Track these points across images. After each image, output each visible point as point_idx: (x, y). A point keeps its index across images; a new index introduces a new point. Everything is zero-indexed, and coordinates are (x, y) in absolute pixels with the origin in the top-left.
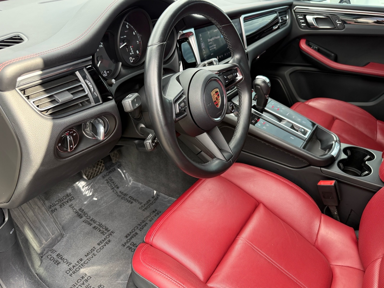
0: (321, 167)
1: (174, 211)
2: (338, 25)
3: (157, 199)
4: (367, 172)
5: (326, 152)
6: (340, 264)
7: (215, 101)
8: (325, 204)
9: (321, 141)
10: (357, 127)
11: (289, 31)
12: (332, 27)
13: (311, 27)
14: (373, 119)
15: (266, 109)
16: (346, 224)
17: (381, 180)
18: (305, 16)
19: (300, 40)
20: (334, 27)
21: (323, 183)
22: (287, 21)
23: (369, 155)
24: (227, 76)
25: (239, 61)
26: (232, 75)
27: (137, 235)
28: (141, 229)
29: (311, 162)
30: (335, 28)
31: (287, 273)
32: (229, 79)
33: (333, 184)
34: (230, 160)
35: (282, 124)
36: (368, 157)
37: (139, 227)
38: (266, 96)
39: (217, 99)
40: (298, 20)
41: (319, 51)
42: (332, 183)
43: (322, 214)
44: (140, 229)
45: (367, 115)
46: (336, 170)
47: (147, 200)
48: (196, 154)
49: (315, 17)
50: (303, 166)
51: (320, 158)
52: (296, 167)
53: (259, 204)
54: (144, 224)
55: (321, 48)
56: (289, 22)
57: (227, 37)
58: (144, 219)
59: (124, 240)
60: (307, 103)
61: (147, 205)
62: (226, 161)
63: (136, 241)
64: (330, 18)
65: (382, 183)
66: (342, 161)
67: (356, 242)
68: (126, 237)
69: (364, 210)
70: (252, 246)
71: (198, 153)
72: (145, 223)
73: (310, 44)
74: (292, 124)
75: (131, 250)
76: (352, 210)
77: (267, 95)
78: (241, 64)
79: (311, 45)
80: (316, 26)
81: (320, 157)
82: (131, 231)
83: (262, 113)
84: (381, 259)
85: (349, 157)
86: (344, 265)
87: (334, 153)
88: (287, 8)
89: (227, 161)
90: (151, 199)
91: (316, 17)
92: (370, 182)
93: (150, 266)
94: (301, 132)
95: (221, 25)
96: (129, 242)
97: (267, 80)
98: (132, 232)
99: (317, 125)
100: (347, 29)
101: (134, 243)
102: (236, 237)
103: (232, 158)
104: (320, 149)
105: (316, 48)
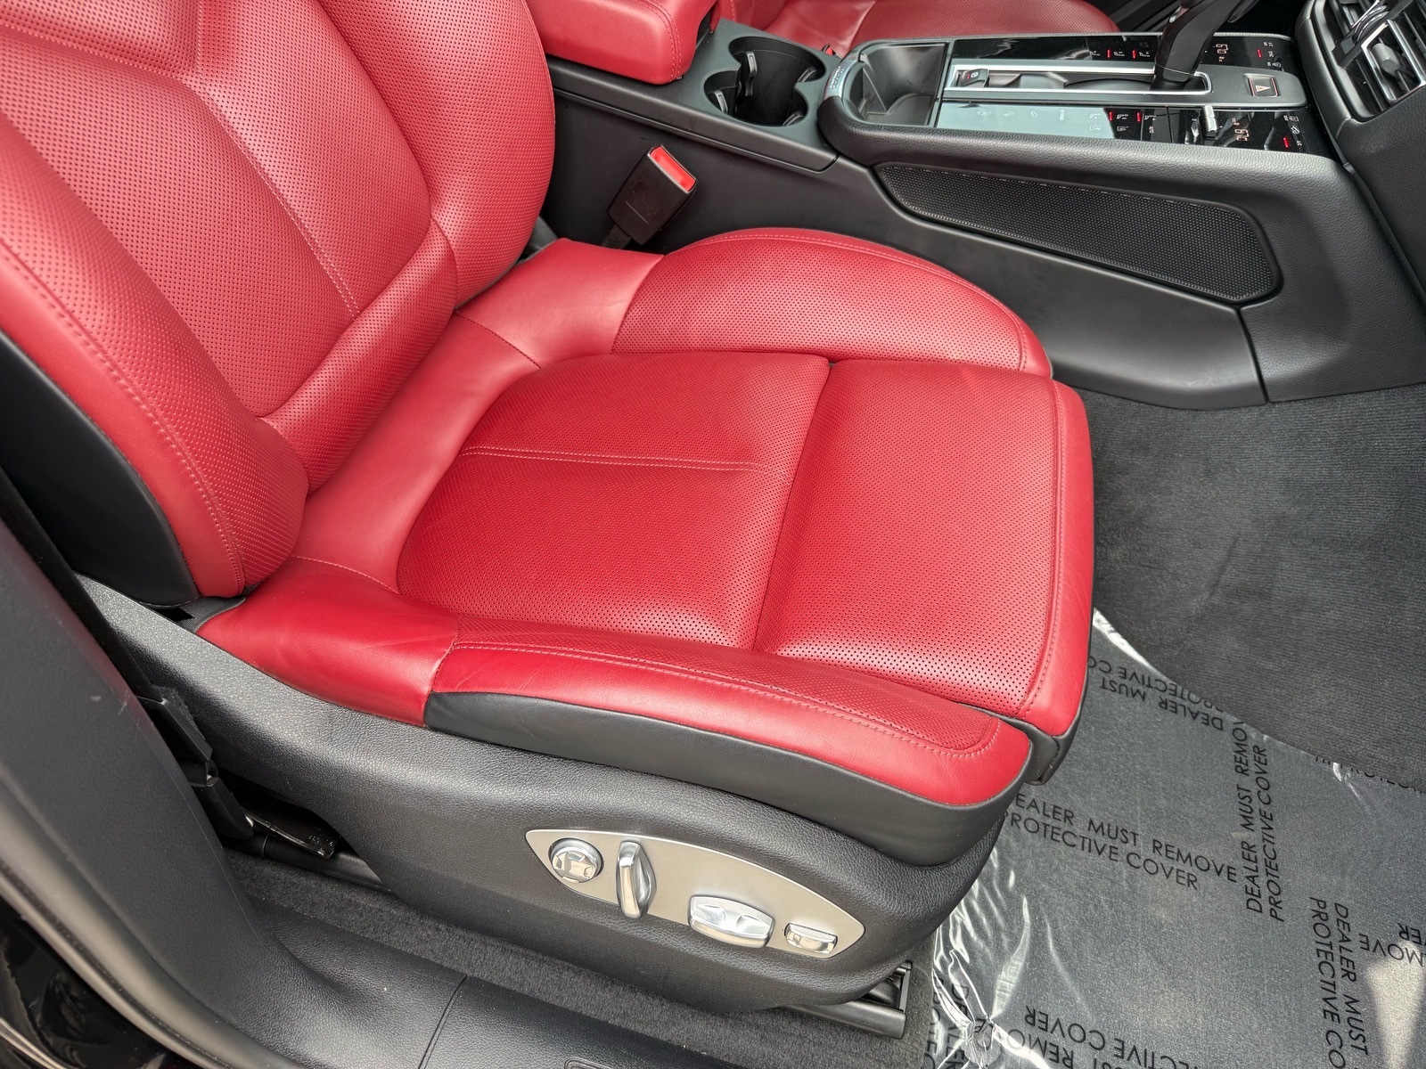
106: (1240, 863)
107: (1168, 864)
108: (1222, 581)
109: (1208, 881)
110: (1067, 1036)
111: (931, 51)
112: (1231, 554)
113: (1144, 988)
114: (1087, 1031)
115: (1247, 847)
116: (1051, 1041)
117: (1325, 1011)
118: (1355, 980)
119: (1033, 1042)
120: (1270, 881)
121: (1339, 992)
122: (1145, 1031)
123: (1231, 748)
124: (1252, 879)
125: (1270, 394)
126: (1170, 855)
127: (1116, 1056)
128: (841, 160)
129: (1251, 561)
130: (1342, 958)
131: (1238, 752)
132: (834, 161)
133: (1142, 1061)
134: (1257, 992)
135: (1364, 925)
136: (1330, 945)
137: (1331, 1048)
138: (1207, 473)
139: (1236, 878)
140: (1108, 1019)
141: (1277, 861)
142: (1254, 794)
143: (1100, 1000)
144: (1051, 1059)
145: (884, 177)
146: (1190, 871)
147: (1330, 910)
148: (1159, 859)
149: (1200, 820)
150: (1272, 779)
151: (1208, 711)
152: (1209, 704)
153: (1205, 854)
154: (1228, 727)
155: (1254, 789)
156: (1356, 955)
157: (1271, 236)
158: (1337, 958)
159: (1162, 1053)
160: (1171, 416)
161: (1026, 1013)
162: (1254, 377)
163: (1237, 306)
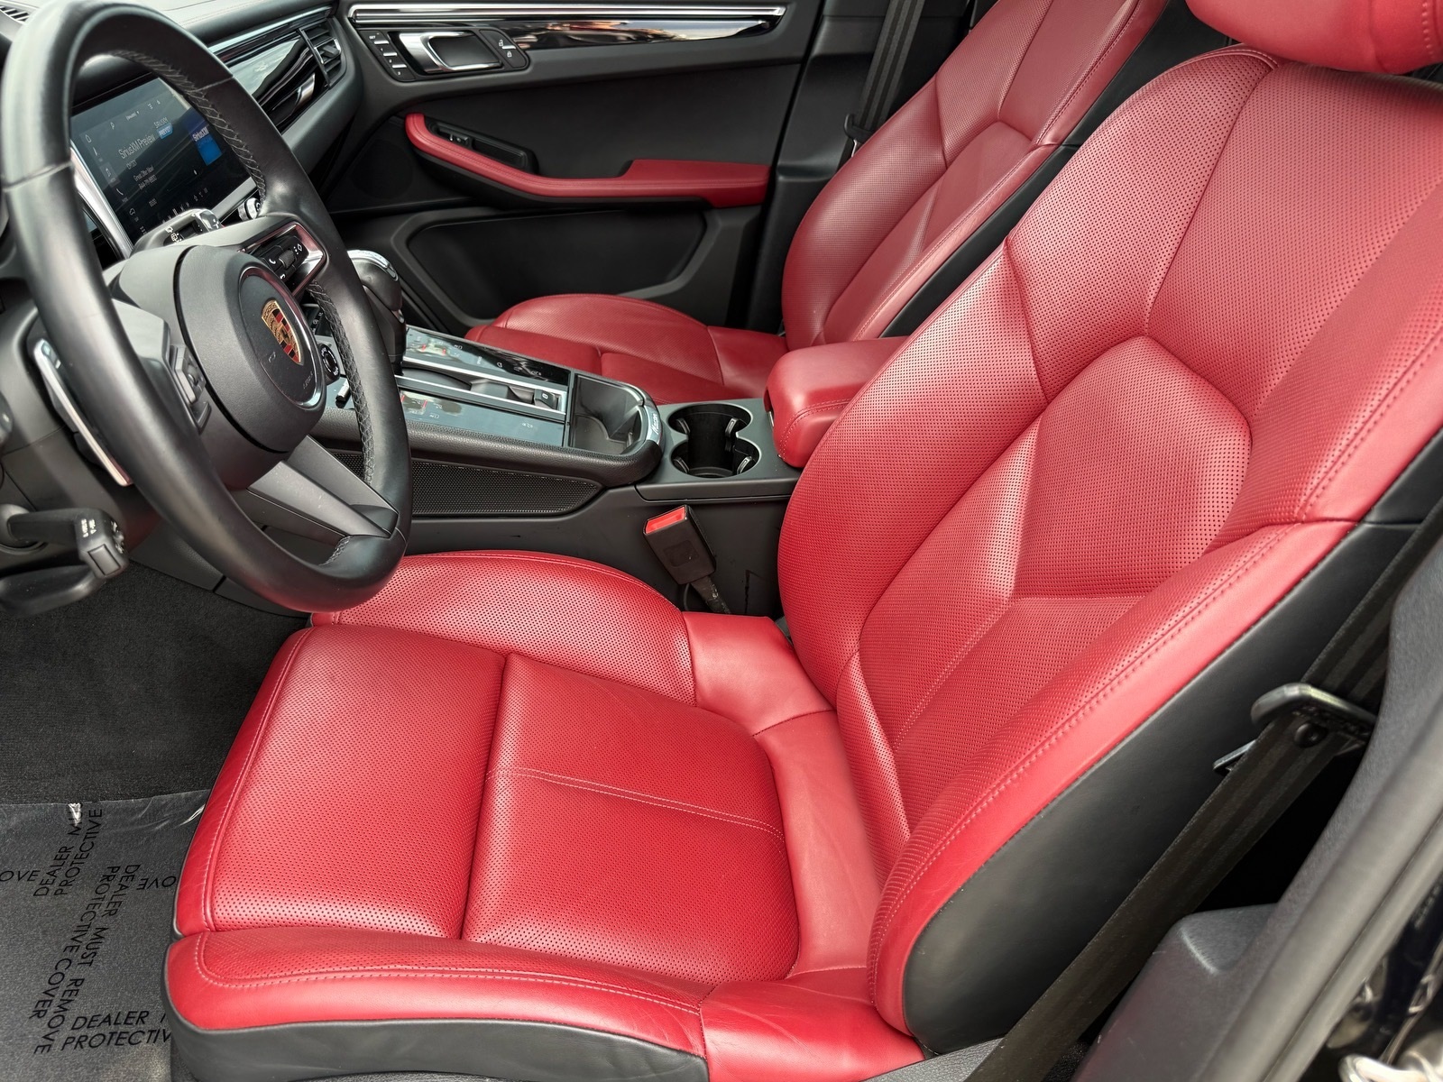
0: (635, 484)
1: (243, 791)
2: (509, 54)
3: (95, 830)
4: (747, 460)
5: (630, 442)
6: (771, 720)
7: (283, 343)
8: (681, 582)
9: (600, 416)
10: (664, 360)
11: (358, 95)
12: (492, 65)
13: (427, 70)
14: (694, 325)
15: (406, 358)
16: (746, 614)
17: (787, 464)
18: (394, 37)
19: (405, 119)
20: (498, 64)
21: (657, 525)
22: (343, 57)
23: (735, 417)
24: (275, 258)
25: (293, 202)
26: (290, 253)
27: (85, 984)
28: (89, 960)
29: (605, 481)
30: (502, 65)
31: (665, 803)
32: (287, 266)
33: (684, 517)
34: (395, 532)
35: (477, 392)
36: (733, 422)
37: (76, 956)
38: (395, 313)
39: (286, 336)
40: (375, 52)
41: (475, 146)
42: (679, 516)
43: (683, 613)
44: (83, 961)
45: (678, 320)
46: (674, 478)
47: (55, 852)
48: (211, 588)
49: (430, 38)
50: (586, 498)
51: (626, 459)
52: (569, 508)
53: (506, 659)
54: (90, 935)
55: (480, 138)
56: (347, 61)
57: (229, 127)
58: (82, 920)
59: (36, 1029)
60: (502, 325)
61: (64, 869)
62: (385, 535)
63: (92, 1007)
64: (475, 34)
65: (793, 472)
66: (678, 452)
67: (790, 648)
68: (38, 1014)
69: (779, 560)
70: (543, 775)
71: (217, 582)
72: (92, 931)
73: (442, 130)
74: (507, 385)
75: (90, 1043)
76: (748, 572)
77: (396, 310)
78: (304, 210)
79: (448, 132)
80: (443, 67)
81: (625, 455)
82: (48, 987)
83: (401, 374)
84: (858, 654)
85: (690, 435)
86: (783, 720)
87: (652, 432)
88: (327, 14)
89: (389, 536)
90: (67, 841)
91: (431, 35)
92: (765, 479)
93: (262, 978)
94: (543, 401)
95: (198, 86)
96: (62, 1023)
97: (383, 261)
98: (55, 986)
99: (573, 371)
100: (537, 65)
101: (89, 1016)
102: (485, 777)
103: (398, 524)
104: (608, 438)
105: (466, 139)
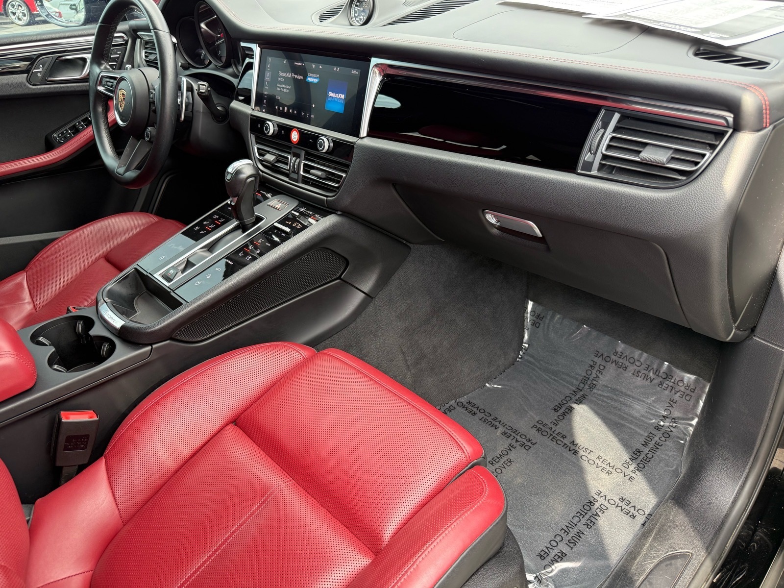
106: (509, 441)
107: (500, 464)
108: (409, 364)
109: (512, 455)
110: (553, 548)
111: (130, 275)
112: (404, 354)
113: (545, 507)
114: (554, 539)
115: (504, 433)
116: (554, 555)
117: (574, 453)
118: (566, 437)
119: (551, 562)
120: (520, 436)
121: (568, 444)
122: (561, 518)
123: (463, 410)
124: (517, 441)
125: (371, 296)
126: (497, 461)
127: (567, 535)
128: (154, 346)
129: (411, 350)
130: (557, 434)
131: (466, 410)
132: (152, 349)
133: (572, 527)
134: (560, 470)
135: (548, 420)
136: (551, 435)
137: (587, 461)
138: (375, 336)
139: (515, 446)
140: (552, 528)
141: (514, 428)
142: (485, 417)
143: (544, 526)
144: (561, 560)
145: (179, 338)
146: (506, 459)
147: (539, 426)
148: (497, 466)
149: (488, 441)
150: (482, 407)
151: (446, 407)
152: (443, 405)
153: (502, 449)
154: (455, 406)
155: (483, 415)
156: (558, 429)
157: (334, 249)
158: (556, 436)
159: (571, 518)
160: (349, 328)
161: (539, 557)
162: (363, 295)
163: (339, 278)
